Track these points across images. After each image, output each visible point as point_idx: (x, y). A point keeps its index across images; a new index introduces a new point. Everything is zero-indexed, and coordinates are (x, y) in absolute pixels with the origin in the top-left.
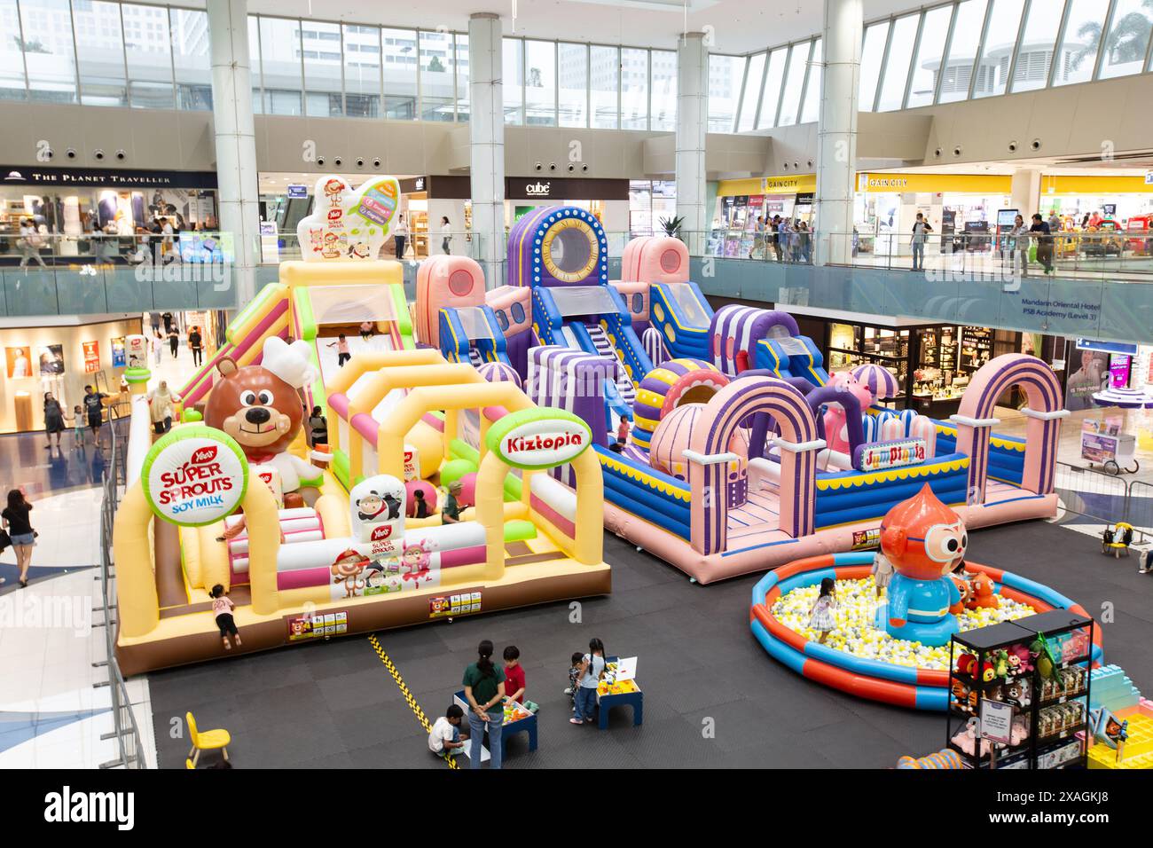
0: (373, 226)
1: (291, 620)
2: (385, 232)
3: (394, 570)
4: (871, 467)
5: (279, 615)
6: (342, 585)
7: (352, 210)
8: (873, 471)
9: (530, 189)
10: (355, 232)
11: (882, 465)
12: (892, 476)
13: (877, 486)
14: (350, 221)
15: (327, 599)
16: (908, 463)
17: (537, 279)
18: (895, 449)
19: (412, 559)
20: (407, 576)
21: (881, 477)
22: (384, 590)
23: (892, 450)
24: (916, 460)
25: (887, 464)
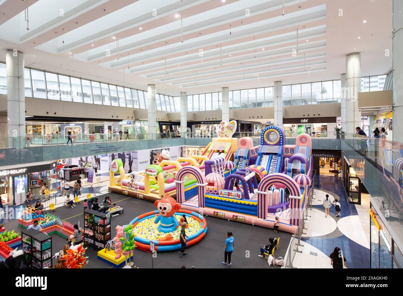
0: (230, 131)
1: (123, 190)
2: (232, 132)
3: (134, 187)
4: (221, 195)
5: (122, 189)
6: (128, 187)
7: (226, 127)
8: (221, 197)
9: (302, 121)
10: (226, 132)
11: (225, 196)
12: (227, 200)
13: (221, 201)
14: (226, 130)
15: (127, 189)
16: (234, 198)
17: (262, 143)
18: (230, 193)
19: (135, 186)
20: (135, 189)
21: (224, 199)
22: (133, 190)
23: (228, 193)
24: (238, 198)
25: (227, 196)
